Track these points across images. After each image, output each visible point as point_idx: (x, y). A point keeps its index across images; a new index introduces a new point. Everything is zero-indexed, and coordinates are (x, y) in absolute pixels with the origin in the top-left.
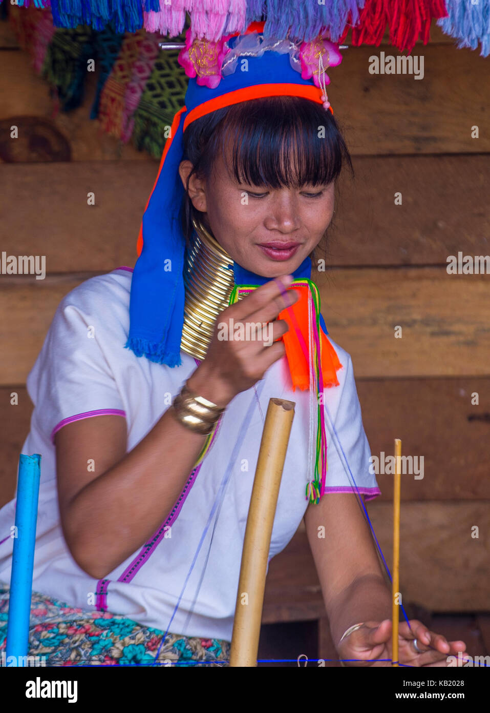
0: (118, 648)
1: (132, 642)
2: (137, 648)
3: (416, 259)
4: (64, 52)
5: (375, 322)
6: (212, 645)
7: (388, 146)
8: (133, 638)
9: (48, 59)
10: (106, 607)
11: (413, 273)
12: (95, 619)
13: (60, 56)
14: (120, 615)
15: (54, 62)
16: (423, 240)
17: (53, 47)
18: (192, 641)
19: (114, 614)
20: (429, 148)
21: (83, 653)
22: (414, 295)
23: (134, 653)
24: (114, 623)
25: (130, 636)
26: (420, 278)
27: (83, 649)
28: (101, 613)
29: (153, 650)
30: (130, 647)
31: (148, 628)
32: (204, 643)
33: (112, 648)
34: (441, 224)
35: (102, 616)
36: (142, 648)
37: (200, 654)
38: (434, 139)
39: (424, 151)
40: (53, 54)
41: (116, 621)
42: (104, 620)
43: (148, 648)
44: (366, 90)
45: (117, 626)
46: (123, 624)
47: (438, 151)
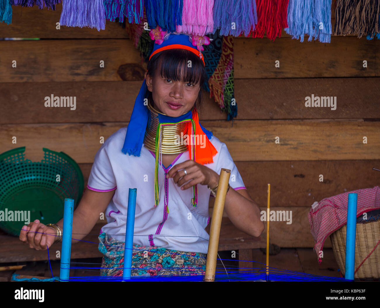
0: (161, 259)
1: (166, 256)
2: (168, 258)
3: (275, 117)
4: (145, 40)
5: (260, 140)
6: (196, 255)
7: (265, 75)
8: (166, 255)
9: (140, 43)
10: (154, 245)
11: (274, 122)
12: (151, 250)
13: (144, 41)
14: (160, 247)
15: (142, 43)
16: (278, 110)
17: (141, 38)
18: (188, 254)
19: (158, 247)
20: (280, 76)
21: (147, 261)
22: (274, 130)
23: (167, 260)
24: (158, 250)
25: (165, 253)
26: (277, 124)
27: (147, 260)
28: (153, 247)
29: (174, 258)
30: (165, 258)
31: (171, 250)
32: (192, 254)
33: (159, 259)
34: (285, 104)
35: (153, 248)
36: (169, 257)
37: (191, 258)
38: (282, 72)
39: (278, 77)
40: (141, 40)
41: (159, 249)
42: (154, 250)
43: (172, 257)
44: (257, 54)
45: (159, 251)
46: (161, 250)
47: (284, 77)
